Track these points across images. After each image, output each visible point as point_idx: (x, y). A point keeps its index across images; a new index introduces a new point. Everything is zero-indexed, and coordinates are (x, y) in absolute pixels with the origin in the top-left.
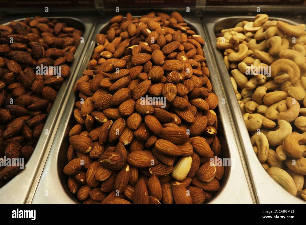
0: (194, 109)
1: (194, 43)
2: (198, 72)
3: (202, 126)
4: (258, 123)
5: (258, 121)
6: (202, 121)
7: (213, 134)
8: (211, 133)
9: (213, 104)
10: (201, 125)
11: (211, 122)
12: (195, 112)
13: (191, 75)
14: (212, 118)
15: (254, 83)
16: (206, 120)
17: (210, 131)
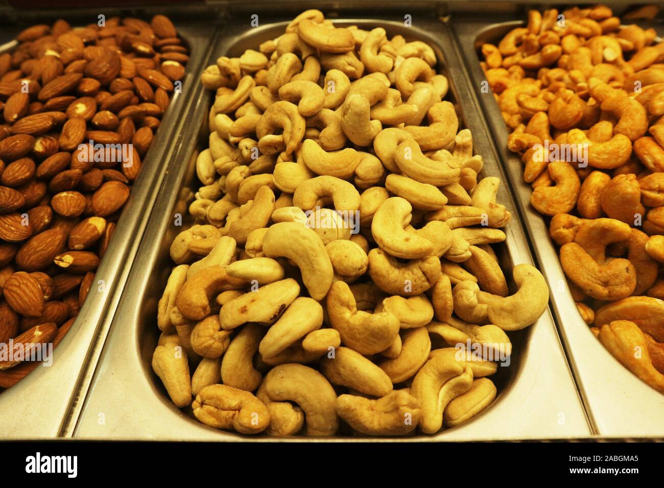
0: (42, 214)
1: (151, 77)
2: (103, 138)
3: (42, 250)
4: (182, 245)
5: (183, 241)
6: (46, 239)
7: (66, 266)
8: (62, 265)
9: (103, 203)
10: (41, 248)
11: (75, 242)
12: (42, 220)
13: (74, 143)
14: (81, 232)
15: (235, 158)
16: (57, 237)
17: (62, 261)
